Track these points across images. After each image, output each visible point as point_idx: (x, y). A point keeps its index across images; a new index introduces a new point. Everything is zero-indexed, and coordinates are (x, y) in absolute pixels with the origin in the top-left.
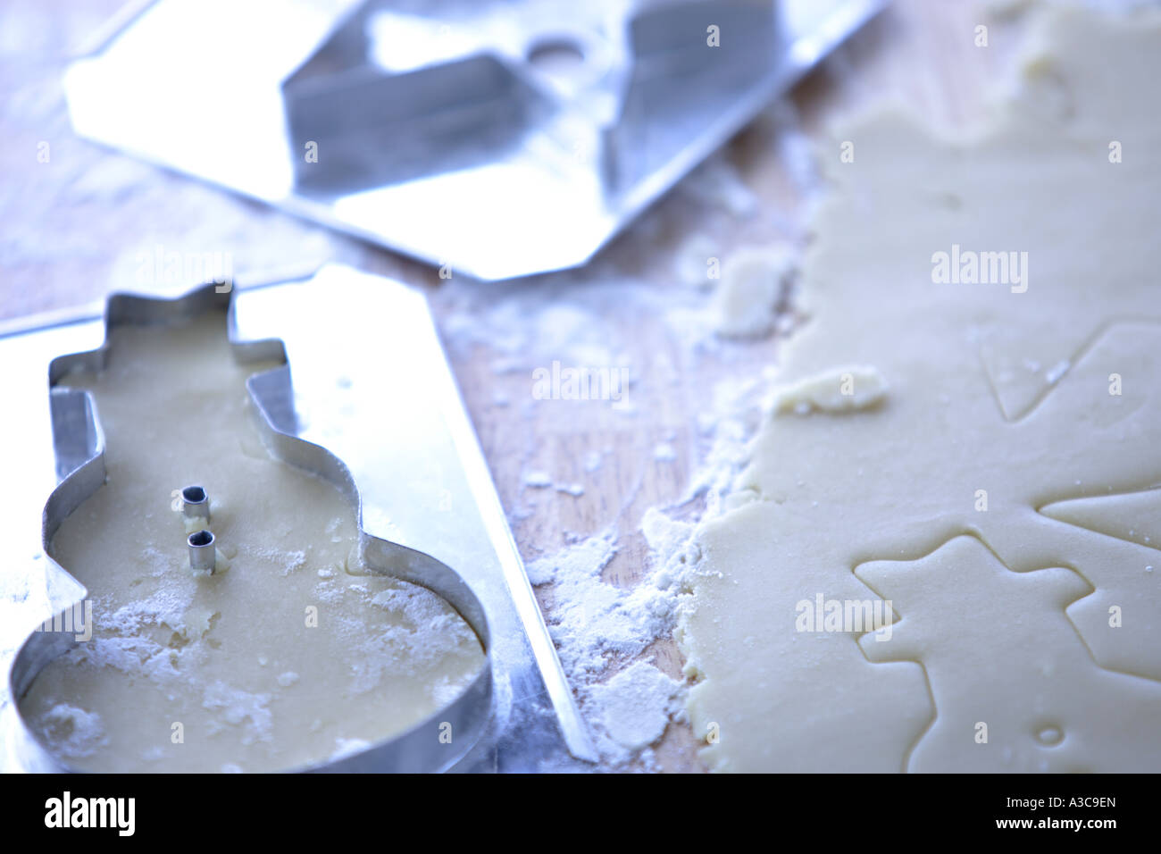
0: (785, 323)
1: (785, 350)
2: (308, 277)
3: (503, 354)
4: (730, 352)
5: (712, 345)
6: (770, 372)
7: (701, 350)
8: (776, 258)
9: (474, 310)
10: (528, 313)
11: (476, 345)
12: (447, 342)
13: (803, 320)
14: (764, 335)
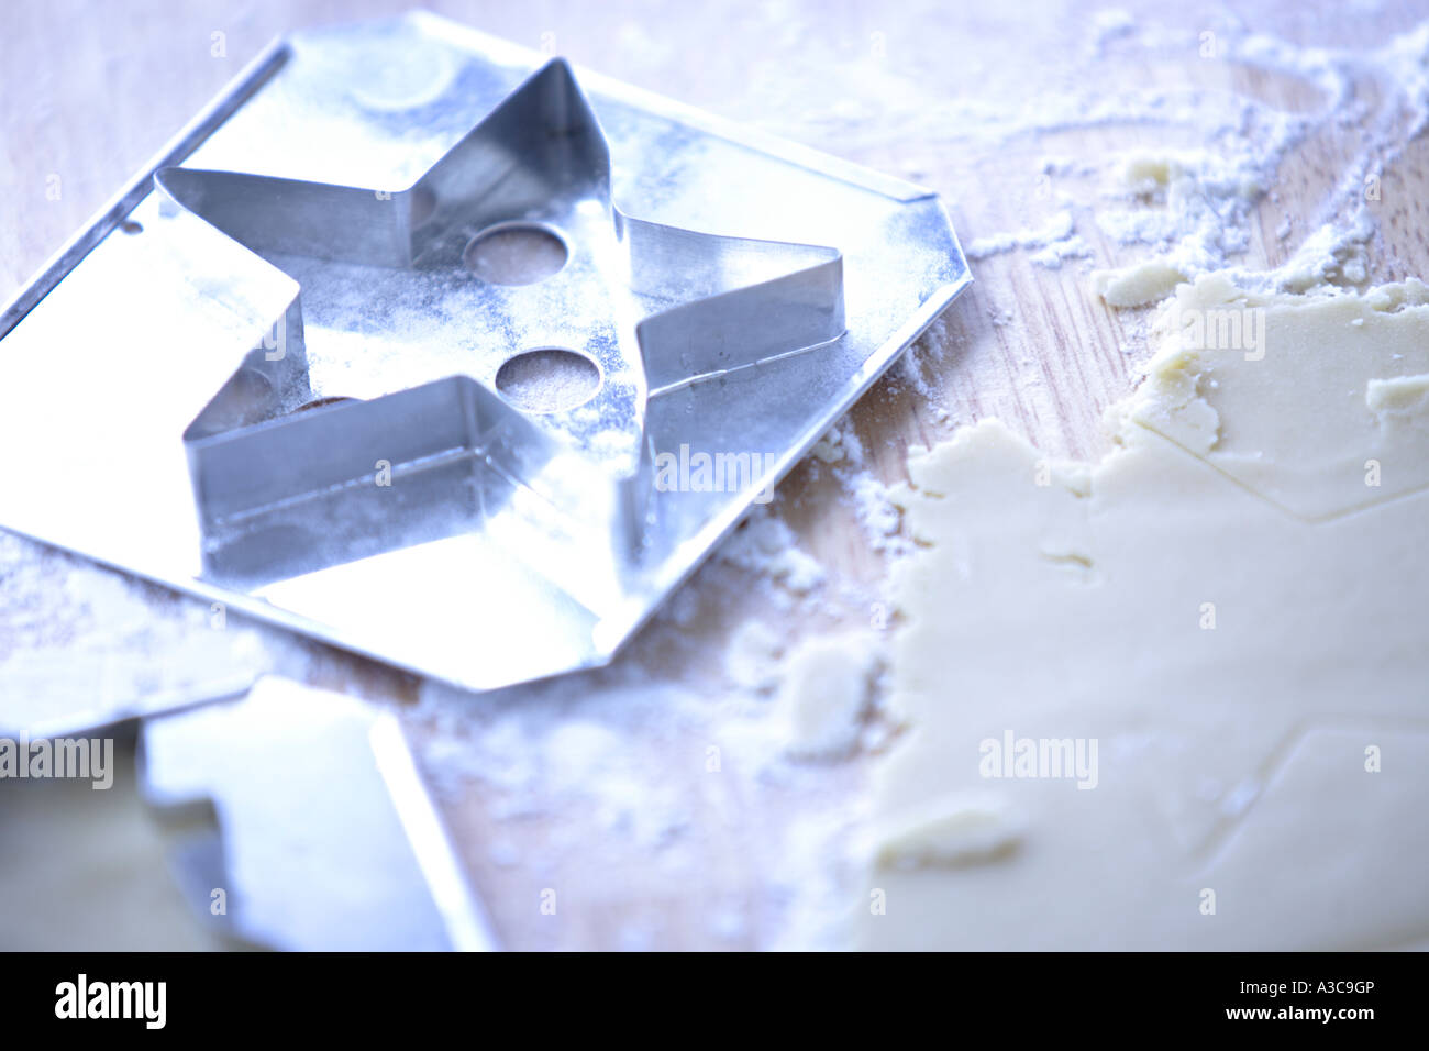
0: (875, 736)
1: (879, 773)
2: (241, 695)
3: (503, 792)
4: (807, 779)
5: (782, 771)
6: (862, 806)
7: (765, 778)
8: (856, 646)
9: (462, 733)
10: (533, 733)
11: (471, 781)
12: (430, 778)
13: (898, 731)
14: (849, 754)
